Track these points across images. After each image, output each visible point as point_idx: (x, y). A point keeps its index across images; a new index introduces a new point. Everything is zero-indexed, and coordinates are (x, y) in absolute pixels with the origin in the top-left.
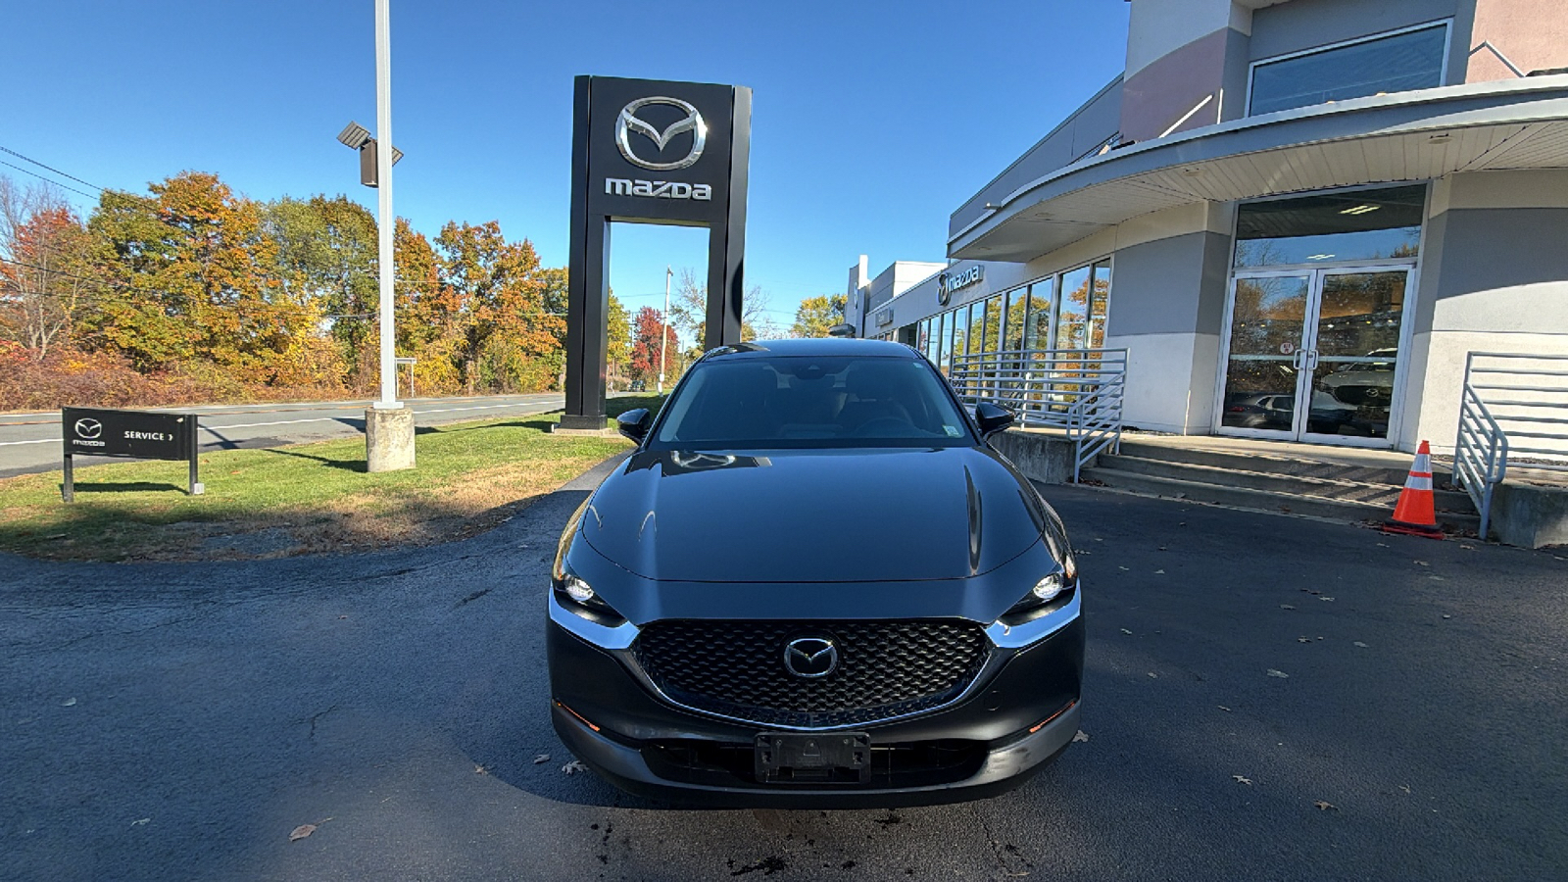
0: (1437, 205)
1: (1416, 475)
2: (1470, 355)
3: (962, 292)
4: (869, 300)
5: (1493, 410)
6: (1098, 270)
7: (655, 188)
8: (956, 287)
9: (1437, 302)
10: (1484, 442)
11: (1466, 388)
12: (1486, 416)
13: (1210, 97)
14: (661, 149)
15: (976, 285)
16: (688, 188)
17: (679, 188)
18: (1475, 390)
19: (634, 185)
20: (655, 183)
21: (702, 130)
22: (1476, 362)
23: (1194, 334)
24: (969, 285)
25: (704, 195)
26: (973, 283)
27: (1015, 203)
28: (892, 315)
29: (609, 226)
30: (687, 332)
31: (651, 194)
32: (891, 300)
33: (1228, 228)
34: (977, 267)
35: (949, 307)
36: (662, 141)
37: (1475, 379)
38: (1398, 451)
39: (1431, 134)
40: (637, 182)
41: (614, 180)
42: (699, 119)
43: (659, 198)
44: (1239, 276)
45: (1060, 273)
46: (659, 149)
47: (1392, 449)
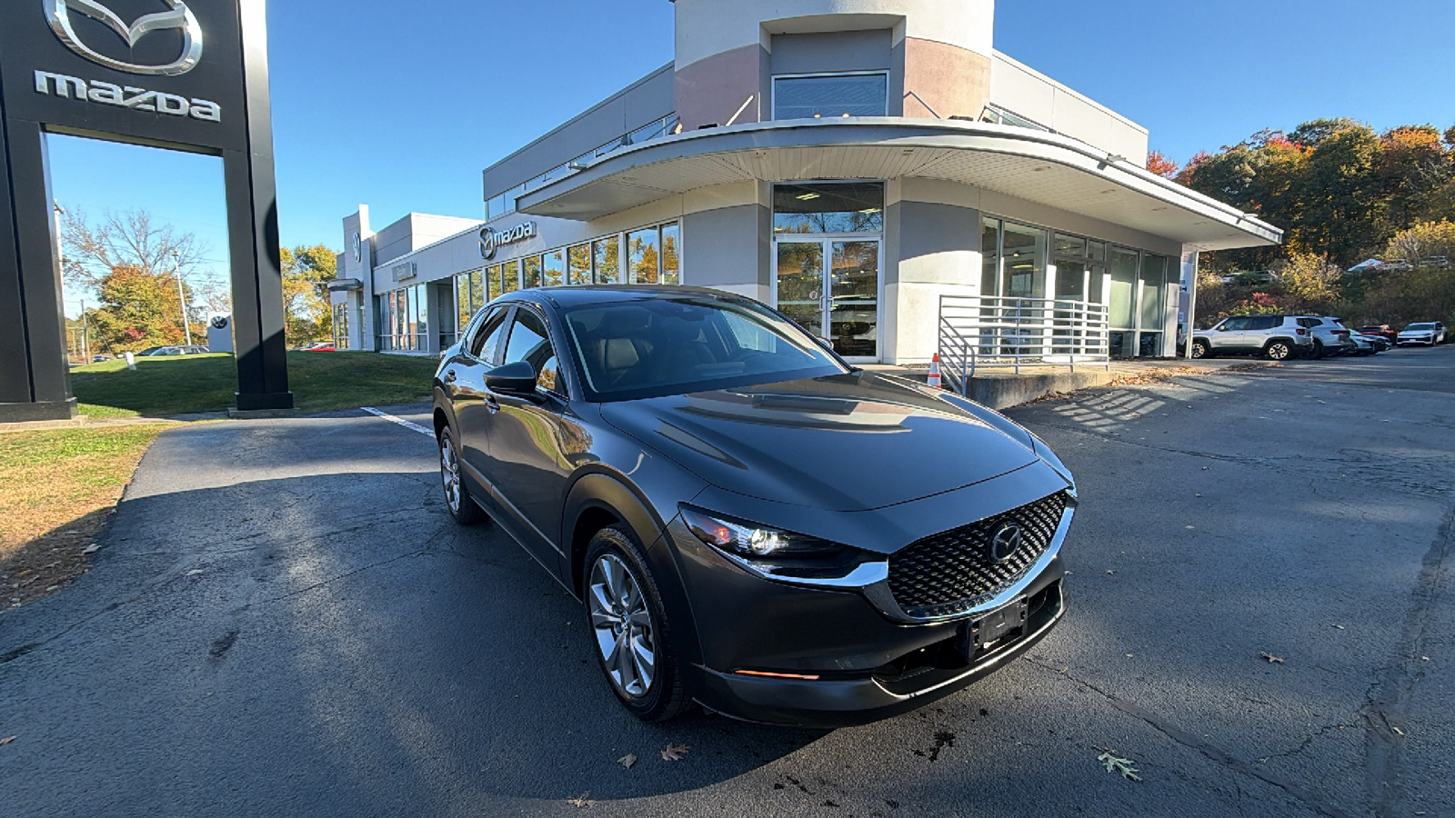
0: (892, 197)
1: (933, 376)
2: (941, 296)
3: (510, 246)
4: (375, 252)
5: (961, 332)
6: (664, 230)
7: (128, 95)
8: (503, 241)
9: (901, 263)
10: (958, 352)
11: (941, 318)
12: (958, 336)
13: (752, 97)
14: (131, 44)
15: (529, 241)
16: (183, 102)
17: (169, 101)
18: (946, 319)
19: (90, 87)
20: (128, 89)
21: (195, 32)
22: (945, 301)
23: (757, 285)
24: (519, 240)
25: (210, 114)
26: (524, 238)
27: (602, 166)
28: (414, 269)
29: (45, 137)
30: (82, 289)
31: (122, 103)
32: (409, 255)
33: (768, 204)
34: (529, 223)
35: (494, 261)
36: (133, 34)
37: (945, 312)
38: (883, 364)
39: (905, 148)
40: (93, 82)
41: (51, 75)
42: (189, 14)
43: (134, 110)
44: (778, 240)
45: (626, 232)
46: (128, 45)
47: (879, 363)
